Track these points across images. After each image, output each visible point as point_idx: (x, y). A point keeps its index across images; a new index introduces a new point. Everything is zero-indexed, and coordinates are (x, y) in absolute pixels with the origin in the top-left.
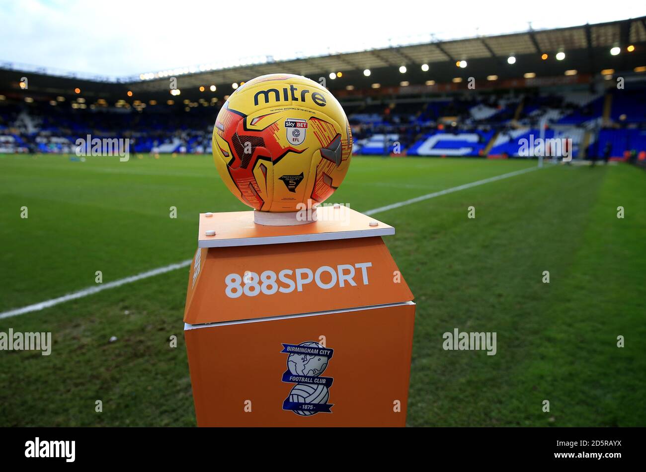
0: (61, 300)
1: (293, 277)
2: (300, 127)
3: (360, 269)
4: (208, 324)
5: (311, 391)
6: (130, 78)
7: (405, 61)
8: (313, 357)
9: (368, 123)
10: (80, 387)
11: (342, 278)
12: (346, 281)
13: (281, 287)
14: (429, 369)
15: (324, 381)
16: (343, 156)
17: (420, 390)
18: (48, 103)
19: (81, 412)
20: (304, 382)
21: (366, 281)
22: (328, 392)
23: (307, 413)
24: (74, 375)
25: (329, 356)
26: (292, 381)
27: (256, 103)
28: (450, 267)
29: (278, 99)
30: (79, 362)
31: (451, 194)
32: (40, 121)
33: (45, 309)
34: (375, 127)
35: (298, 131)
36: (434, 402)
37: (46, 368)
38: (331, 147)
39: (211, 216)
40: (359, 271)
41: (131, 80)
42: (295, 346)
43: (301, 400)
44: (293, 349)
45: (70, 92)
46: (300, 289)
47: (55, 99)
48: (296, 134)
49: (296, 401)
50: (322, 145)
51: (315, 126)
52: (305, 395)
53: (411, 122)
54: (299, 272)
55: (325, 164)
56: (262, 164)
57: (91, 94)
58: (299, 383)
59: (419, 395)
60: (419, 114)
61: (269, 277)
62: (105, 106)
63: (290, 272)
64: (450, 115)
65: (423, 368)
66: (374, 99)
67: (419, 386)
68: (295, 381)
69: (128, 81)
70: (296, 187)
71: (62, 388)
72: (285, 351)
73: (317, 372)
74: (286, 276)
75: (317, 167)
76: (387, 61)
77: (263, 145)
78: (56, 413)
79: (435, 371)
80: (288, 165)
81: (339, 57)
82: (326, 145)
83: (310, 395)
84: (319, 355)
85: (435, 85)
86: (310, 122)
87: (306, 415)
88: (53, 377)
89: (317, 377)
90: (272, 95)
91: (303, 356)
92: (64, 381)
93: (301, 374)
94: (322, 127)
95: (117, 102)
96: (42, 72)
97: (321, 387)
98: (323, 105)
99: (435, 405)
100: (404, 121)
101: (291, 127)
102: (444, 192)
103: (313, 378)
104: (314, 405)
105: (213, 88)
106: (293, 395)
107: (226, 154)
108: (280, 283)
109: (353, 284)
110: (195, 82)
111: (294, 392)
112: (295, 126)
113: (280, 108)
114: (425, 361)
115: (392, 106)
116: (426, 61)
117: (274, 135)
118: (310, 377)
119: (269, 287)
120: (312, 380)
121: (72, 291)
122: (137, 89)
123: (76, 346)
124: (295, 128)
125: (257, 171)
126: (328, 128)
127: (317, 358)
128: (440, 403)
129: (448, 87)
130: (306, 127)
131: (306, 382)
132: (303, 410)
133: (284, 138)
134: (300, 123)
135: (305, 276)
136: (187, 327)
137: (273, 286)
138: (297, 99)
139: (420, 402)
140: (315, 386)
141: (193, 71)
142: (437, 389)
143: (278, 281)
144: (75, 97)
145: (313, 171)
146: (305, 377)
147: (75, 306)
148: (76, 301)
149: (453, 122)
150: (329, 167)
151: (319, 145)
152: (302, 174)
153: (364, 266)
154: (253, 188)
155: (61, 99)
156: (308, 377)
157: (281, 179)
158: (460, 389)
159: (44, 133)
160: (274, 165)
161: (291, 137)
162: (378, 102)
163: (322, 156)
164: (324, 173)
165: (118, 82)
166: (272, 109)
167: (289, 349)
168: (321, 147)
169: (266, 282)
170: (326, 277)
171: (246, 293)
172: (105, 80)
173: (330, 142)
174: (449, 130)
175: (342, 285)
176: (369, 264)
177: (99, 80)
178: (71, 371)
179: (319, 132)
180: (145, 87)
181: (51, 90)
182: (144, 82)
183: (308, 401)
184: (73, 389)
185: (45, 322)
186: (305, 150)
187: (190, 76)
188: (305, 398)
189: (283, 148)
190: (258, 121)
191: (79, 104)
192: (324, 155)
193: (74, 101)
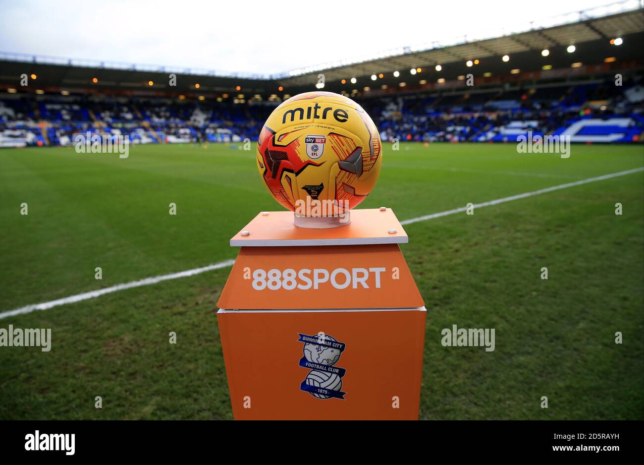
0: (206, 269)
1: (311, 276)
2: (319, 143)
3: (374, 273)
4: (236, 310)
5: (326, 378)
6: (281, 75)
7: (549, 43)
8: (326, 348)
9: (506, 110)
10: (209, 343)
11: (356, 280)
12: (359, 284)
13: (299, 284)
14: (525, 367)
15: (337, 371)
16: (364, 168)
17: (512, 387)
18: (215, 100)
19: (207, 363)
20: (318, 369)
21: (378, 285)
22: (341, 380)
23: (322, 396)
24: (206, 332)
25: (342, 350)
26: (307, 366)
27: (284, 122)
28: (572, 263)
29: (301, 118)
30: (211, 322)
31: (590, 184)
32: (210, 116)
33: (193, 276)
34: (513, 114)
35: (316, 146)
36: (525, 402)
37: (187, 324)
38: (350, 159)
39: (267, 215)
40: (372, 275)
41: (281, 76)
42: (310, 337)
43: (317, 385)
44: (308, 339)
45: (232, 90)
46: (316, 287)
47: (221, 96)
48: (315, 149)
49: (312, 384)
50: (340, 158)
51: (333, 141)
52: (321, 381)
53: (553, 108)
54: (317, 272)
55: (344, 175)
56: (286, 175)
57: (249, 90)
58: (314, 369)
59: (509, 392)
60: (563, 98)
61: (289, 275)
62: (260, 100)
63: (308, 271)
64: (598, 99)
65: (519, 366)
66: (513, 84)
67: (513, 383)
68: (311, 367)
69: (279, 77)
70: (318, 196)
71: (196, 342)
72: (301, 340)
73: (330, 362)
74: (305, 274)
75: (336, 178)
76: (527, 45)
77: (287, 159)
78: (189, 362)
79: (532, 371)
80: (309, 176)
81: (476, 44)
82: (344, 158)
83: (325, 381)
84: (331, 347)
85: (582, 66)
86: (328, 138)
87: (321, 398)
88: (191, 332)
89: (331, 367)
90: (298, 113)
91: (317, 346)
92: (198, 337)
93: (316, 362)
94: (341, 141)
95: (270, 96)
96: (211, 74)
97: (334, 376)
98: (344, 121)
99: (525, 405)
100: (544, 107)
101: (311, 142)
102: (580, 183)
103: (327, 367)
104: (329, 390)
105: (354, 81)
106: (309, 379)
107: (262, 166)
108: (299, 280)
109: (366, 286)
110: (338, 76)
111: (310, 376)
112: (314, 142)
113: (302, 125)
114: (522, 359)
115: (532, 91)
116: (573, 42)
117: (296, 150)
118: (324, 366)
119: (289, 283)
120: (327, 368)
121: (215, 262)
122: (286, 84)
123: (211, 309)
124: (314, 144)
125: (284, 181)
126: (347, 142)
127: (330, 349)
128: (530, 404)
129: (598, 68)
130: (325, 142)
131: (320, 370)
132: (318, 393)
133: (304, 152)
134: (319, 139)
135: (321, 276)
136: (220, 311)
137: (293, 283)
138: (318, 117)
139: (509, 399)
140: (329, 374)
141: (335, 66)
142: (530, 389)
143: (297, 279)
144: (235, 94)
145: (332, 182)
146: (320, 365)
147: (216, 275)
148: (216, 271)
149: (603, 106)
150: (349, 178)
151: (337, 158)
152: (322, 185)
153: (378, 271)
154: (283, 195)
155: (225, 96)
156: (322, 365)
157: (303, 188)
158: (556, 393)
159: (212, 125)
160: (296, 176)
161: (310, 151)
162: (517, 88)
163: (340, 168)
164: (343, 183)
165: (271, 78)
166: (295, 127)
167: (304, 338)
168: (339, 160)
169: (287, 279)
170: (341, 279)
171: (269, 287)
172: (260, 77)
173: (348, 155)
174: (596, 114)
175: (355, 286)
176: (383, 269)
177: (255, 78)
178: (205, 329)
179: (336, 146)
180: (293, 82)
181: (218, 89)
182: (293, 78)
183: (323, 386)
184: (204, 344)
185: (192, 286)
186: (323, 163)
187: (333, 70)
188: (320, 383)
189: (303, 161)
190: (283, 138)
191: (239, 100)
192: (342, 166)
193: (236, 98)
